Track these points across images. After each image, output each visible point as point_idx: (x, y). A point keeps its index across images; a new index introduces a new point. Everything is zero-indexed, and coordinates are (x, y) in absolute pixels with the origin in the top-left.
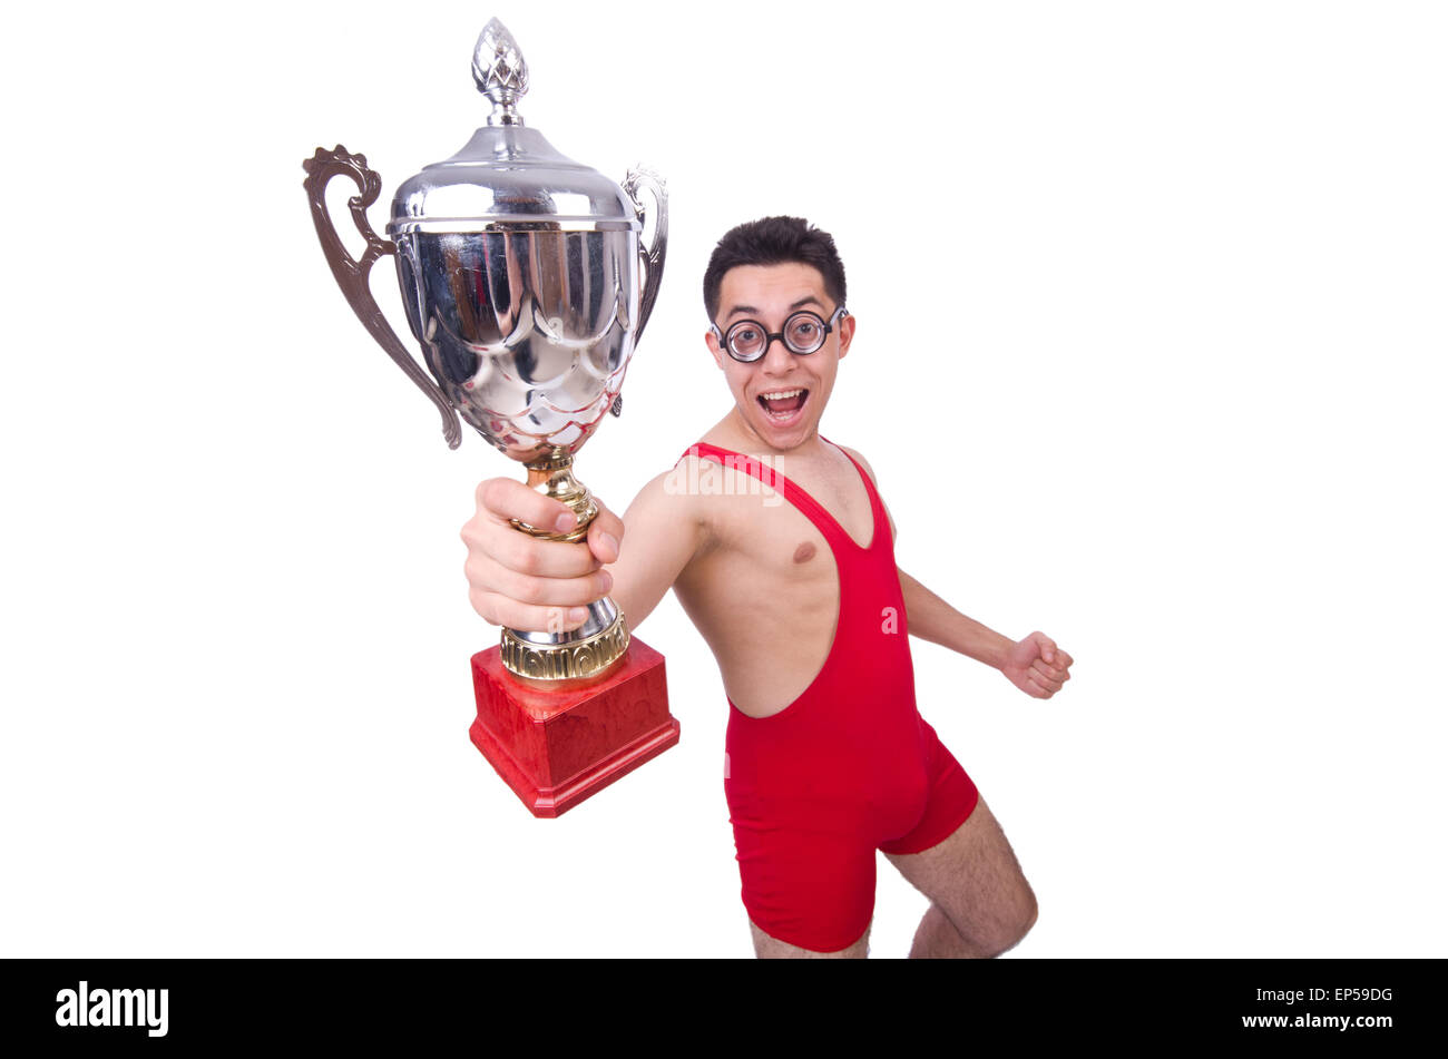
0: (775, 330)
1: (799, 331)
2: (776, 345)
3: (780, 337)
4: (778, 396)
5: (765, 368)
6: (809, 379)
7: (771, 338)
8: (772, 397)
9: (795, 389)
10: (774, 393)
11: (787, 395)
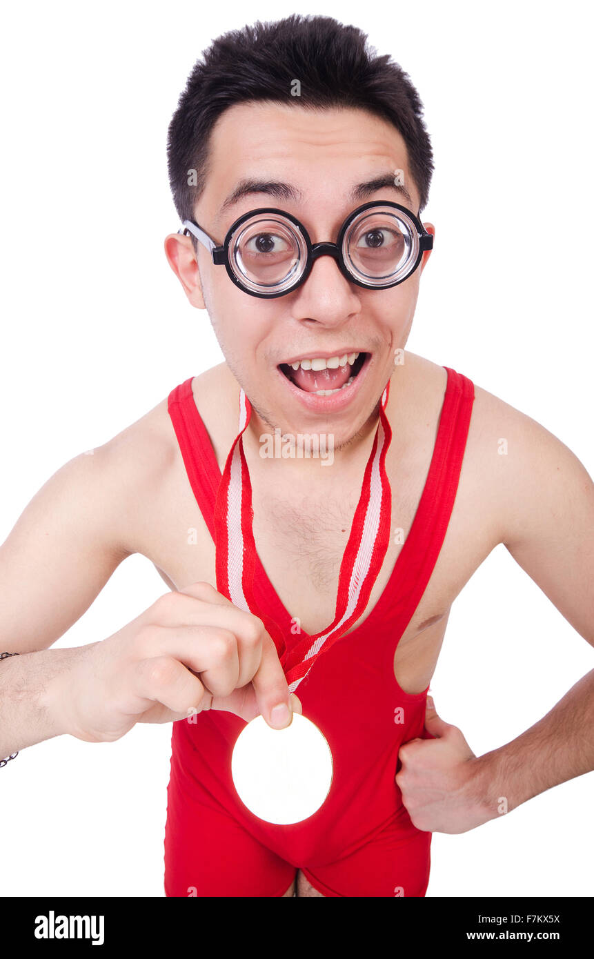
0: (323, 235)
2: (325, 265)
3: (333, 251)
5: (301, 308)
6: (373, 332)
7: (315, 252)
8: (306, 366)
11: (334, 364)
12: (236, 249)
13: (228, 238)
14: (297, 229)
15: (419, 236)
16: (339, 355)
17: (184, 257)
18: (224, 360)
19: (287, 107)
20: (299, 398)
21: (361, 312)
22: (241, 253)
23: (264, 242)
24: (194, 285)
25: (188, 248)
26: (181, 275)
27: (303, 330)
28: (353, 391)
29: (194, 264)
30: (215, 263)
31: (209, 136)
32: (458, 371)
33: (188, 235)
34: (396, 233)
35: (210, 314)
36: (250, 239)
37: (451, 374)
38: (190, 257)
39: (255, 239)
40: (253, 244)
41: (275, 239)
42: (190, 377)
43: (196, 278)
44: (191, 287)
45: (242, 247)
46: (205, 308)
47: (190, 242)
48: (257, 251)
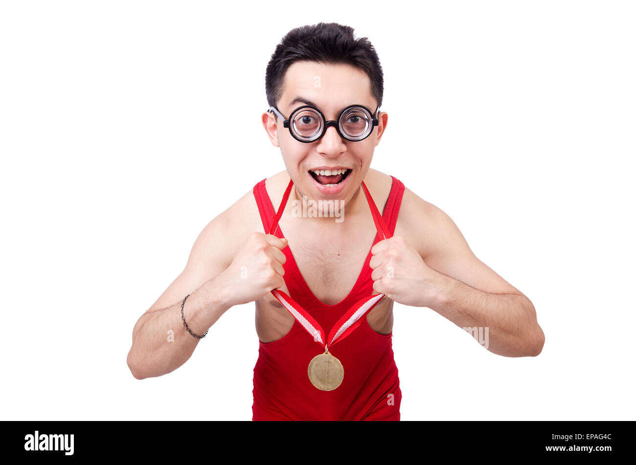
1: (349, 121)
4: (328, 173)
7: (327, 125)
8: (322, 173)
9: (342, 169)
10: (324, 170)
11: (335, 173)
12: (294, 121)
13: (291, 117)
14: (320, 114)
15: (372, 120)
16: (338, 169)
17: (271, 122)
18: (285, 168)
19: (318, 64)
20: (317, 187)
21: (347, 151)
22: (295, 123)
23: (307, 120)
24: (275, 136)
25: (272, 119)
26: (269, 131)
27: (321, 157)
28: (342, 186)
29: (275, 126)
30: (285, 127)
31: (284, 74)
32: (397, 178)
33: (272, 113)
34: (363, 118)
35: (281, 150)
36: (300, 118)
37: (394, 179)
38: (273, 123)
39: (302, 118)
40: (301, 120)
41: (311, 118)
42: (264, 179)
43: (276, 132)
44: (272, 136)
45: (296, 121)
46: (279, 146)
47: (273, 117)
48: (303, 123)
